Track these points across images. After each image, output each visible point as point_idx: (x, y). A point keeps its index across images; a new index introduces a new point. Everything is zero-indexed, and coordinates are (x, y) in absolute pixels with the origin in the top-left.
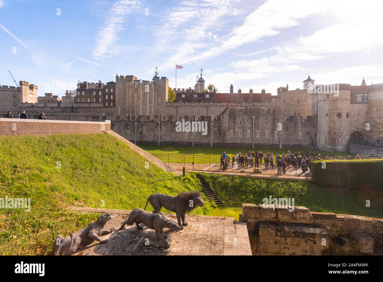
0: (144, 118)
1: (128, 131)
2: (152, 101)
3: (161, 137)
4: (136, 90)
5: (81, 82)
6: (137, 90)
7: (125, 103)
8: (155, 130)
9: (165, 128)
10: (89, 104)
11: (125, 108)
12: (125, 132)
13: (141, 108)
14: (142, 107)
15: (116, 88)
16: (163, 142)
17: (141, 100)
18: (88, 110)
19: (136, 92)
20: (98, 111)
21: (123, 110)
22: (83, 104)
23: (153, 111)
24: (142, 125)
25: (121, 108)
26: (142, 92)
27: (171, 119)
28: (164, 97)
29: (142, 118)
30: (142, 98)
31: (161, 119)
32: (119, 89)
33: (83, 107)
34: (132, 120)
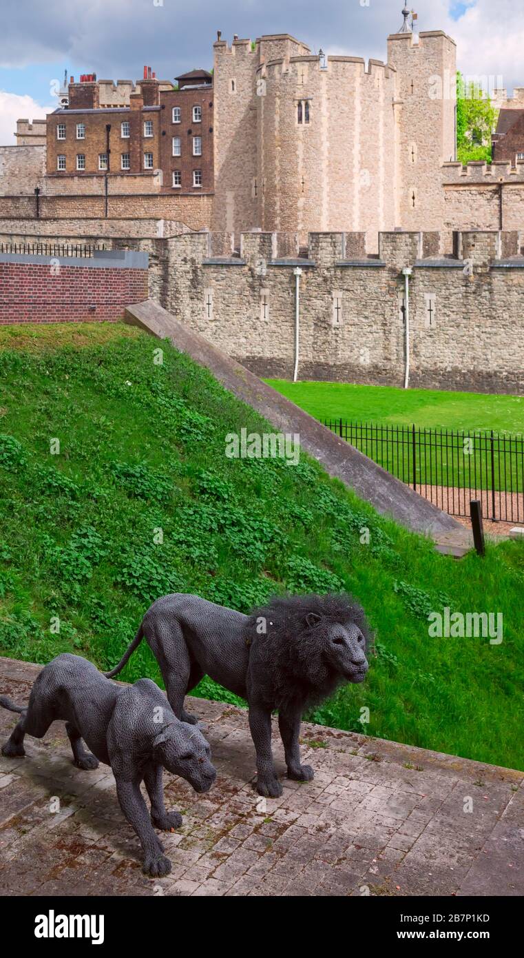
0: (334, 244)
1: (264, 313)
2: (377, 160)
3: (415, 346)
4: (300, 105)
5: (72, 78)
6: (307, 105)
7: (255, 174)
8: (387, 310)
9: (433, 297)
10: (103, 180)
11: (253, 195)
12: (249, 318)
13: (324, 194)
14: (332, 189)
15: (216, 102)
16: (425, 371)
17: (326, 154)
18: (97, 209)
19: (300, 119)
20: (141, 214)
21: (246, 210)
22: (81, 181)
23: (380, 210)
24: (325, 280)
25: (235, 198)
26: (329, 118)
27: (461, 248)
28: (432, 139)
29: (325, 244)
30: (326, 144)
31: (413, 253)
32: (229, 106)
33: (80, 193)
34: (280, 255)
